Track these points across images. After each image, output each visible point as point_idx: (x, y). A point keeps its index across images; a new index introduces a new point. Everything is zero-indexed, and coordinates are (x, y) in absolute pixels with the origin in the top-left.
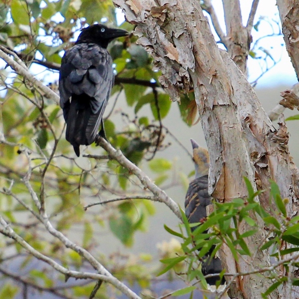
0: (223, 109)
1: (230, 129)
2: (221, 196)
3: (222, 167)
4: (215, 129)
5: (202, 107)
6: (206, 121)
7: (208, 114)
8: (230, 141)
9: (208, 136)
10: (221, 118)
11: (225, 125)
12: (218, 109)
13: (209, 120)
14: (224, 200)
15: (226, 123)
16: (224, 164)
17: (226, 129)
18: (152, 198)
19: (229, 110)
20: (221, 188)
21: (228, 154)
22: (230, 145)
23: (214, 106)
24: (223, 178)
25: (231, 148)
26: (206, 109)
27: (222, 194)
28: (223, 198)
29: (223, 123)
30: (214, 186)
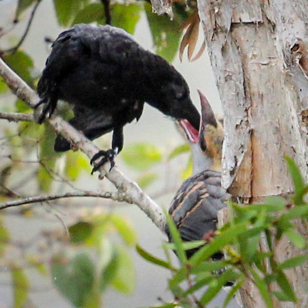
0: (250, 30)
1: (263, 67)
2: (245, 192)
3: (248, 138)
4: (235, 67)
5: (211, 27)
6: (218, 53)
7: (221, 38)
8: (262, 90)
9: (223, 80)
10: (246, 46)
11: (253, 61)
12: (240, 31)
13: (223, 50)
14: (251, 200)
15: (254, 56)
16: (252, 132)
17: (256, 67)
18: (113, 195)
19: (261, 32)
20: (246, 177)
21: (259, 114)
22: (261, 97)
23: (233, 25)
24: (249, 159)
25: (265, 102)
26: (219, 30)
27: (247, 187)
28: (249, 196)
29: (250, 56)
30: (232, 173)
